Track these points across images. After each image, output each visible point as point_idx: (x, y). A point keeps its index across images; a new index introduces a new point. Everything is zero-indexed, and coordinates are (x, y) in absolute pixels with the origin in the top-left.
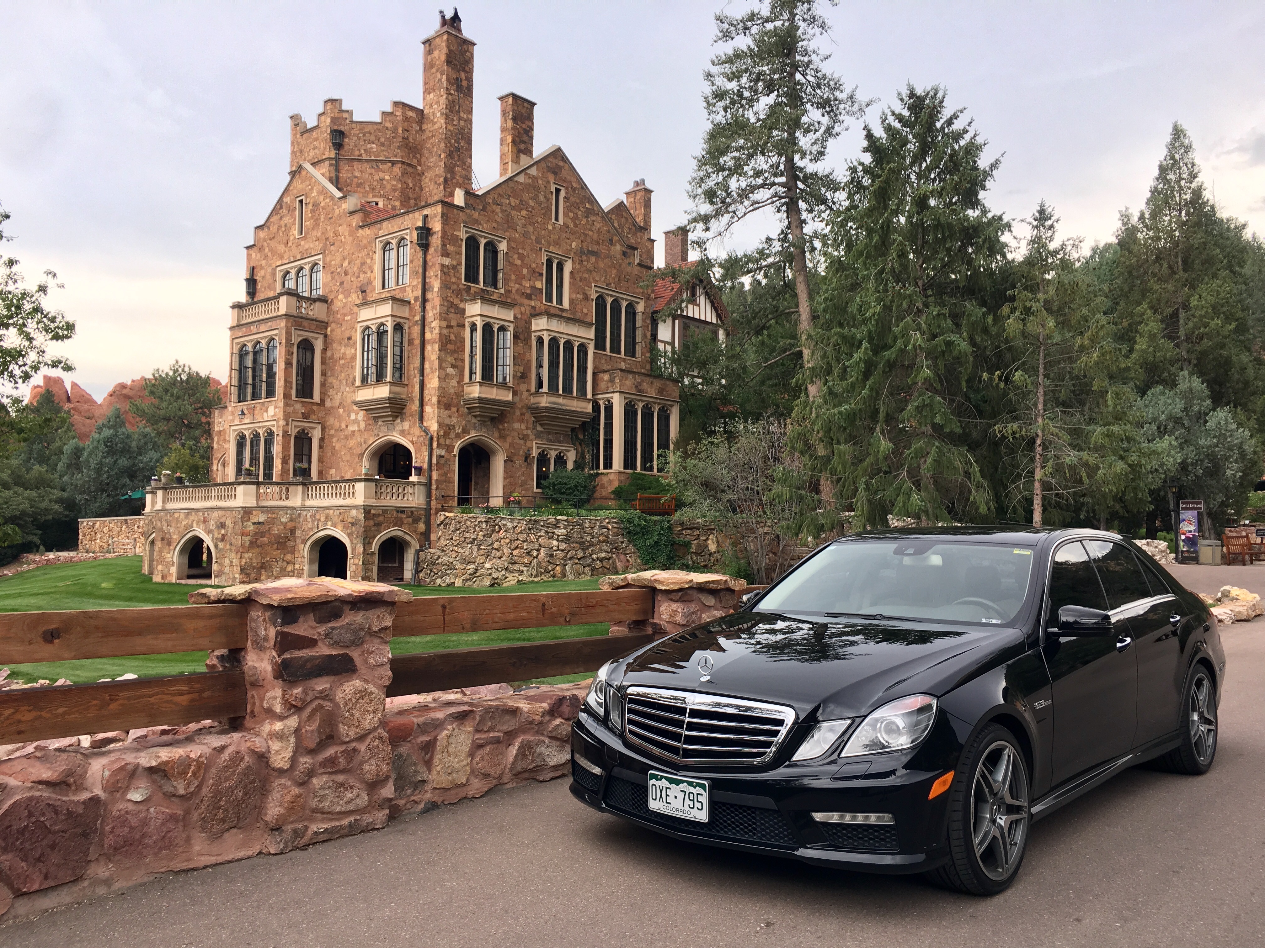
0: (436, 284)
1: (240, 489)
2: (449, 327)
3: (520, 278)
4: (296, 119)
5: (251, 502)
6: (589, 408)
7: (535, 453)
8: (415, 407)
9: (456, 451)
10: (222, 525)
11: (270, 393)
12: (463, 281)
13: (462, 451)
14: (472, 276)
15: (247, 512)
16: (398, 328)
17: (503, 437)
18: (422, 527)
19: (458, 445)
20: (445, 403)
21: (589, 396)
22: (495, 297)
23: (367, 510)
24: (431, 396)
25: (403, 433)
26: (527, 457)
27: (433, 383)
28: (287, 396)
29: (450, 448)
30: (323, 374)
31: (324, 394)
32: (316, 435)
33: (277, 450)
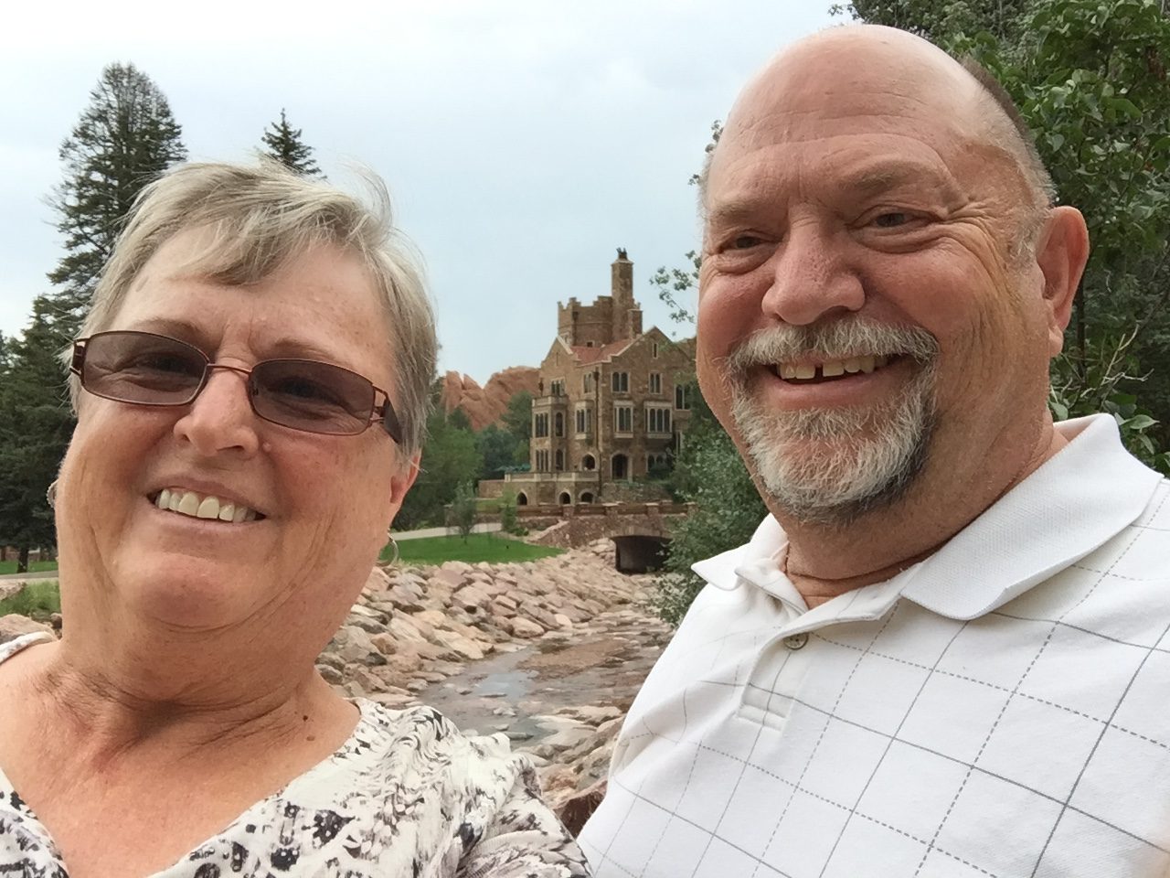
0: (600, 394)
1: (535, 475)
2: (606, 411)
3: (638, 385)
4: (559, 303)
5: (539, 480)
6: (671, 437)
7: (647, 457)
8: (595, 441)
9: (611, 459)
10: (530, 488)
11: (547, 435)
12: (612, 391)
13: (613, 459)
14: (616, 388)
15: (538, 483)
16: (589, 411)
17: (631, 451)
18: (598, 488)
19: (611, 457)
20: (605, 441)
21: (671, 431)
22: (626, 396)
23: (576, 483)
24: (600, 438)
25: (593, 452)
26: (643, 459)
27: (601, 433)
28: (552, 437)
29: (608, 458)
30: (567, 426)
31: (567, 433)
32: (564, 451)
33: (550, 458)
